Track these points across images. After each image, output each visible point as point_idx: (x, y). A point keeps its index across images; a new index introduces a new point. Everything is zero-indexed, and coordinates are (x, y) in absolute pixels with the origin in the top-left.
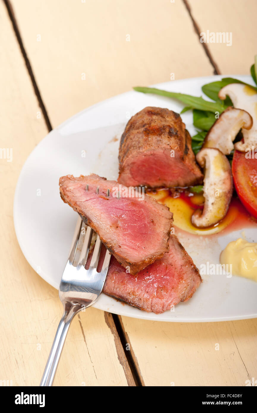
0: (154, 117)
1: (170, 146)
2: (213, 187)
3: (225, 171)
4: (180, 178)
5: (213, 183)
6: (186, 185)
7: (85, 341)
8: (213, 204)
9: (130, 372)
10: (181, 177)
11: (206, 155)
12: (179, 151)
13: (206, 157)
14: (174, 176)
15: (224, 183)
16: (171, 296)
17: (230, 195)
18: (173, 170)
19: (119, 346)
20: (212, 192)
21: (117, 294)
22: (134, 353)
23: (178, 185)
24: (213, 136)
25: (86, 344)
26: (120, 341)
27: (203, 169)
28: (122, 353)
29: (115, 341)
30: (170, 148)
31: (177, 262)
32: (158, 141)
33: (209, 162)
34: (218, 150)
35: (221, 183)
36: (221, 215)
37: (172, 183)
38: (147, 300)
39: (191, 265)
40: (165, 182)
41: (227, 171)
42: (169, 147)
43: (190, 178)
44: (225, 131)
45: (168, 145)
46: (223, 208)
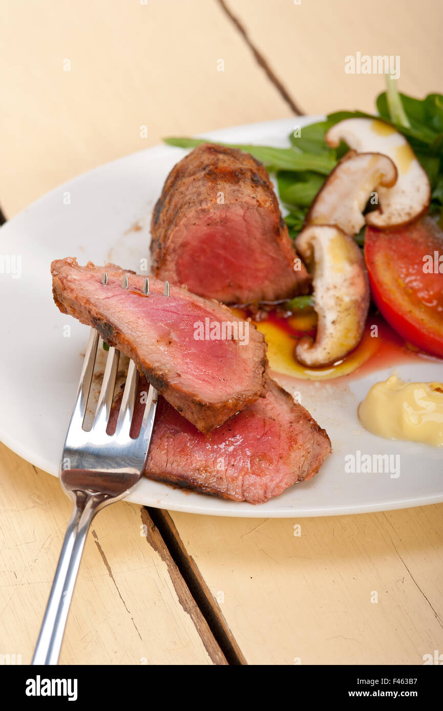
0: (221, 156)
1: (258, 201)
2: (332, 292)
3: (352, 262)
4: (267, 283)
5: (331, 286)
6: (277, 298)
7: (111, 575)
8: (334, 322)
9: (205, 625)
10: (271, 281)
11: (314, 238)
12: (273, 212)
13: (314, 243)
14: (256, 277)
15: (352, 284)
16: (278, 471)
17: (365, 306)
18: (256, 261)
19: (178, 580)
20: (332, 302)
21: (175, 472)
22: (209, 590)
23: (264, 298)
24: (321, 210)
25: (114, 582)
26: (179, 572)
27: (310, 264)
28: (186, 592)
29: (169, 572)
30: (258, 203)
31: (281, 415)
32: (234, 191)
33: (321, 249)
34: (336, 227)
35: (347, 283)
36: (351, 342)
37: (251, 295)
38: (234, 479)
39: (309, 420)
40: (238, 293)
41: (357, 262)
42: (254, 202)
43: (287, 283)
44: (346, 196)
45: (254, 198)
46: (354, 327)
